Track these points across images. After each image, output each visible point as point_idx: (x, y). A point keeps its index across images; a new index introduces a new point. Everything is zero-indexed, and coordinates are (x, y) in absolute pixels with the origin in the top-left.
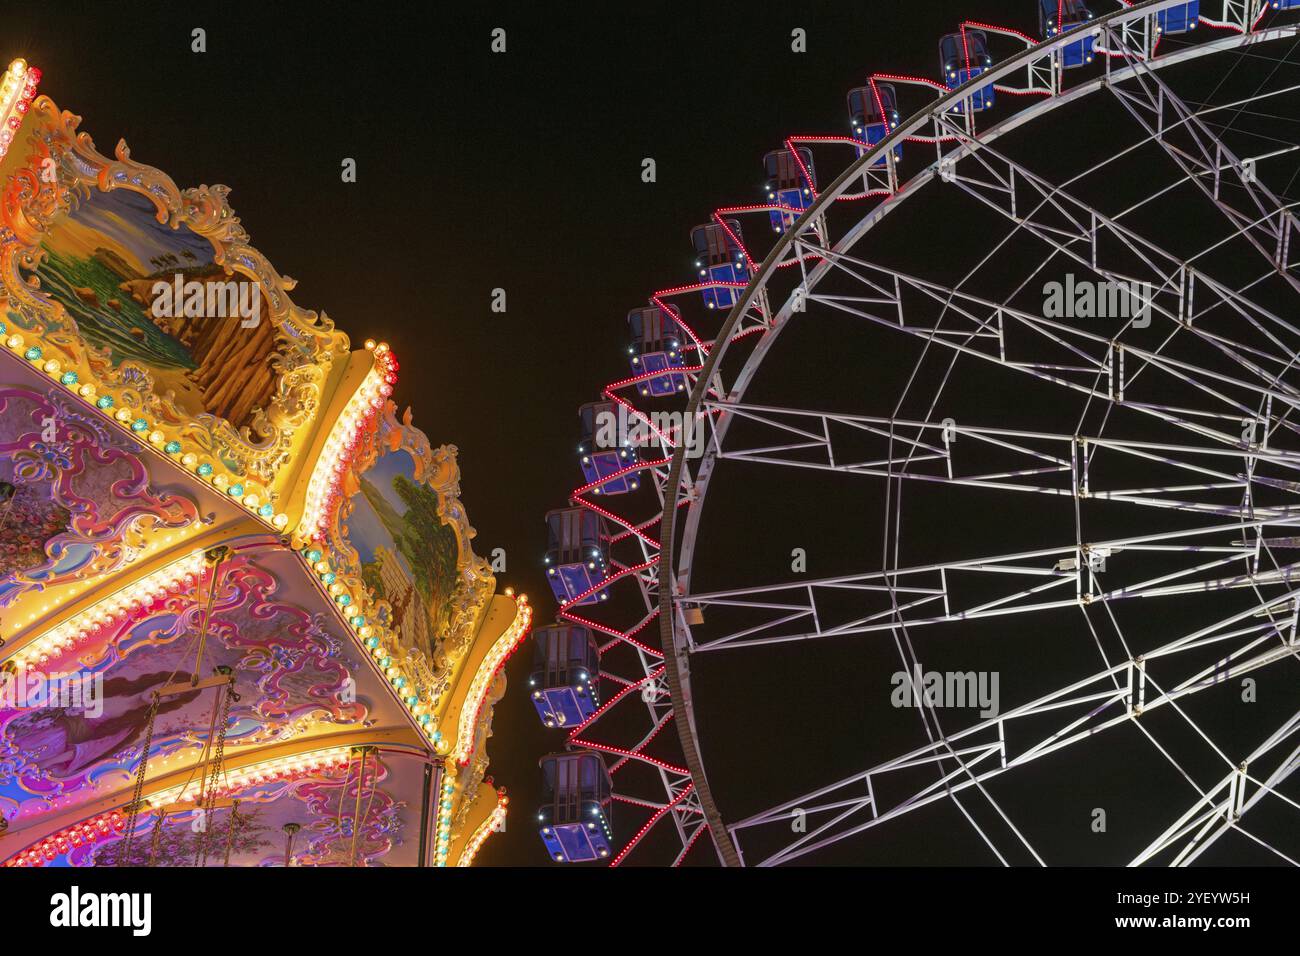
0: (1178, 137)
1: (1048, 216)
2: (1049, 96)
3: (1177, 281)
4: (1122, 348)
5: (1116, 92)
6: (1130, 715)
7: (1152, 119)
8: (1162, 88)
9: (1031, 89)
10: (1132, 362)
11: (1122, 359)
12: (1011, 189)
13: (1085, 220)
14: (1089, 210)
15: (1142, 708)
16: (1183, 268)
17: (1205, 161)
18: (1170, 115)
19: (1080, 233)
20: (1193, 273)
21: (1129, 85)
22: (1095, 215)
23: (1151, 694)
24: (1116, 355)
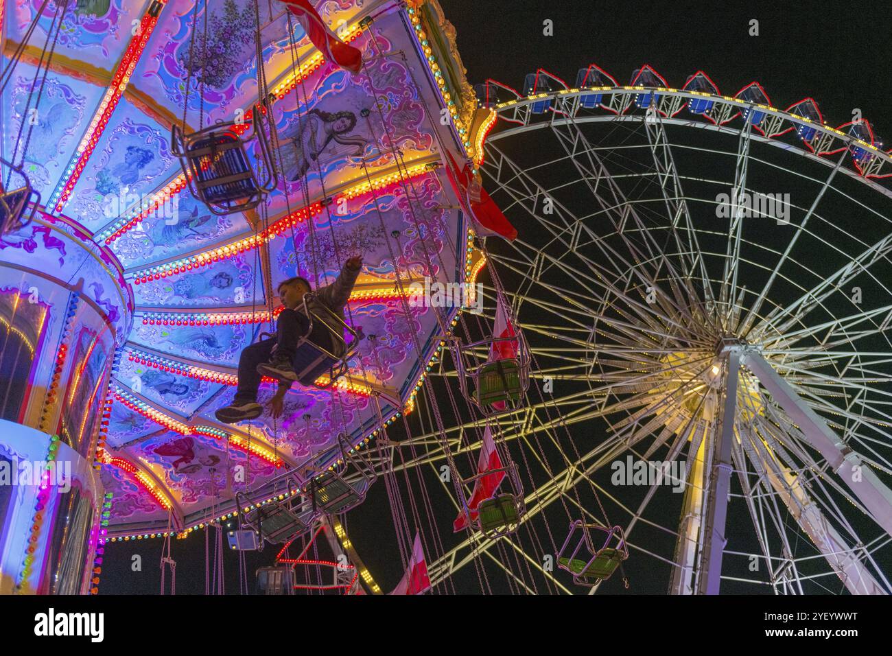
0: (583, 159)
1: (516, 185)
2: (522, 125)
3: (573, 228)
4: (544, 255)
5: (554, 130)
6: (522, 434)
7: (570, 147)
8: (579, 133)
9: (514, 120)
10: (547, 262)
11: (542, 260)
12: (499, 167)
13: (534, 190)
14: (537, 185)
15: (529, 431)
16: (577, 222)
17: (593, 172)
18: (580, 147)
19: (529, 195)
20: (582, 225)
21: (563, 128)
22: (539, 188)
23: (535, 424)
24: (540, 259)
